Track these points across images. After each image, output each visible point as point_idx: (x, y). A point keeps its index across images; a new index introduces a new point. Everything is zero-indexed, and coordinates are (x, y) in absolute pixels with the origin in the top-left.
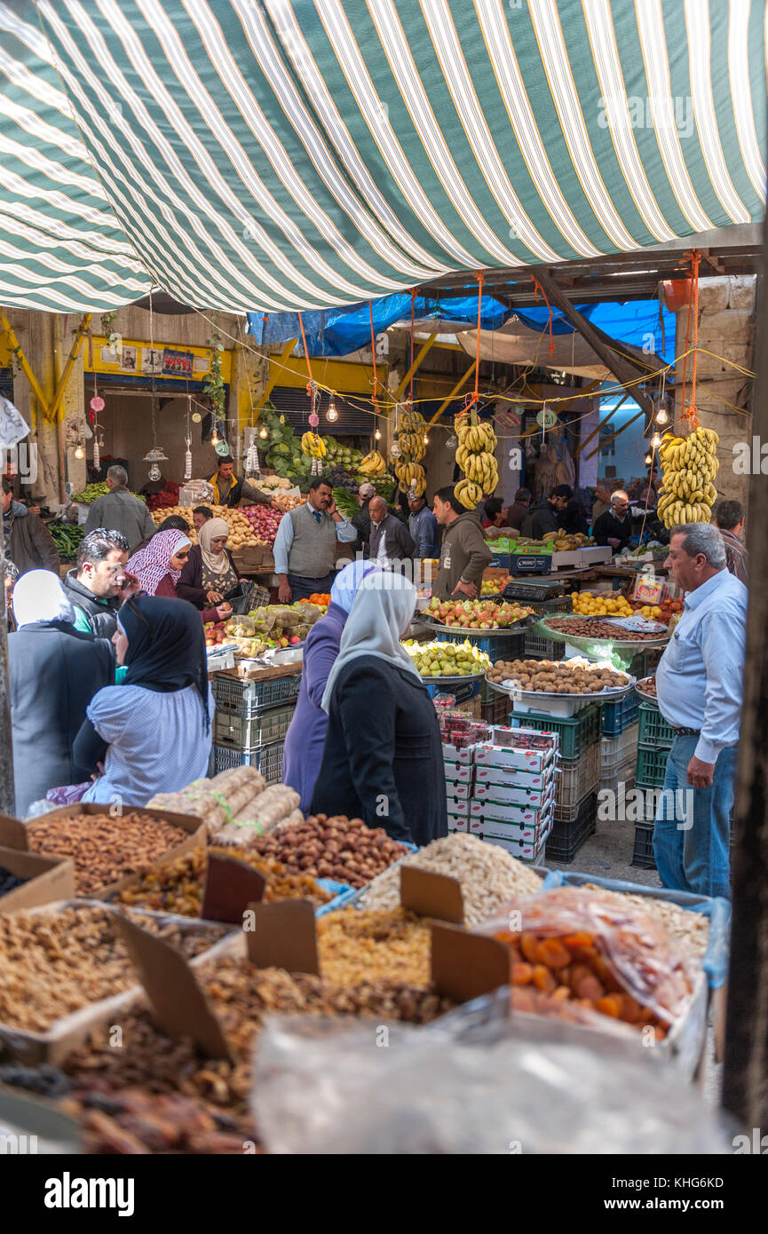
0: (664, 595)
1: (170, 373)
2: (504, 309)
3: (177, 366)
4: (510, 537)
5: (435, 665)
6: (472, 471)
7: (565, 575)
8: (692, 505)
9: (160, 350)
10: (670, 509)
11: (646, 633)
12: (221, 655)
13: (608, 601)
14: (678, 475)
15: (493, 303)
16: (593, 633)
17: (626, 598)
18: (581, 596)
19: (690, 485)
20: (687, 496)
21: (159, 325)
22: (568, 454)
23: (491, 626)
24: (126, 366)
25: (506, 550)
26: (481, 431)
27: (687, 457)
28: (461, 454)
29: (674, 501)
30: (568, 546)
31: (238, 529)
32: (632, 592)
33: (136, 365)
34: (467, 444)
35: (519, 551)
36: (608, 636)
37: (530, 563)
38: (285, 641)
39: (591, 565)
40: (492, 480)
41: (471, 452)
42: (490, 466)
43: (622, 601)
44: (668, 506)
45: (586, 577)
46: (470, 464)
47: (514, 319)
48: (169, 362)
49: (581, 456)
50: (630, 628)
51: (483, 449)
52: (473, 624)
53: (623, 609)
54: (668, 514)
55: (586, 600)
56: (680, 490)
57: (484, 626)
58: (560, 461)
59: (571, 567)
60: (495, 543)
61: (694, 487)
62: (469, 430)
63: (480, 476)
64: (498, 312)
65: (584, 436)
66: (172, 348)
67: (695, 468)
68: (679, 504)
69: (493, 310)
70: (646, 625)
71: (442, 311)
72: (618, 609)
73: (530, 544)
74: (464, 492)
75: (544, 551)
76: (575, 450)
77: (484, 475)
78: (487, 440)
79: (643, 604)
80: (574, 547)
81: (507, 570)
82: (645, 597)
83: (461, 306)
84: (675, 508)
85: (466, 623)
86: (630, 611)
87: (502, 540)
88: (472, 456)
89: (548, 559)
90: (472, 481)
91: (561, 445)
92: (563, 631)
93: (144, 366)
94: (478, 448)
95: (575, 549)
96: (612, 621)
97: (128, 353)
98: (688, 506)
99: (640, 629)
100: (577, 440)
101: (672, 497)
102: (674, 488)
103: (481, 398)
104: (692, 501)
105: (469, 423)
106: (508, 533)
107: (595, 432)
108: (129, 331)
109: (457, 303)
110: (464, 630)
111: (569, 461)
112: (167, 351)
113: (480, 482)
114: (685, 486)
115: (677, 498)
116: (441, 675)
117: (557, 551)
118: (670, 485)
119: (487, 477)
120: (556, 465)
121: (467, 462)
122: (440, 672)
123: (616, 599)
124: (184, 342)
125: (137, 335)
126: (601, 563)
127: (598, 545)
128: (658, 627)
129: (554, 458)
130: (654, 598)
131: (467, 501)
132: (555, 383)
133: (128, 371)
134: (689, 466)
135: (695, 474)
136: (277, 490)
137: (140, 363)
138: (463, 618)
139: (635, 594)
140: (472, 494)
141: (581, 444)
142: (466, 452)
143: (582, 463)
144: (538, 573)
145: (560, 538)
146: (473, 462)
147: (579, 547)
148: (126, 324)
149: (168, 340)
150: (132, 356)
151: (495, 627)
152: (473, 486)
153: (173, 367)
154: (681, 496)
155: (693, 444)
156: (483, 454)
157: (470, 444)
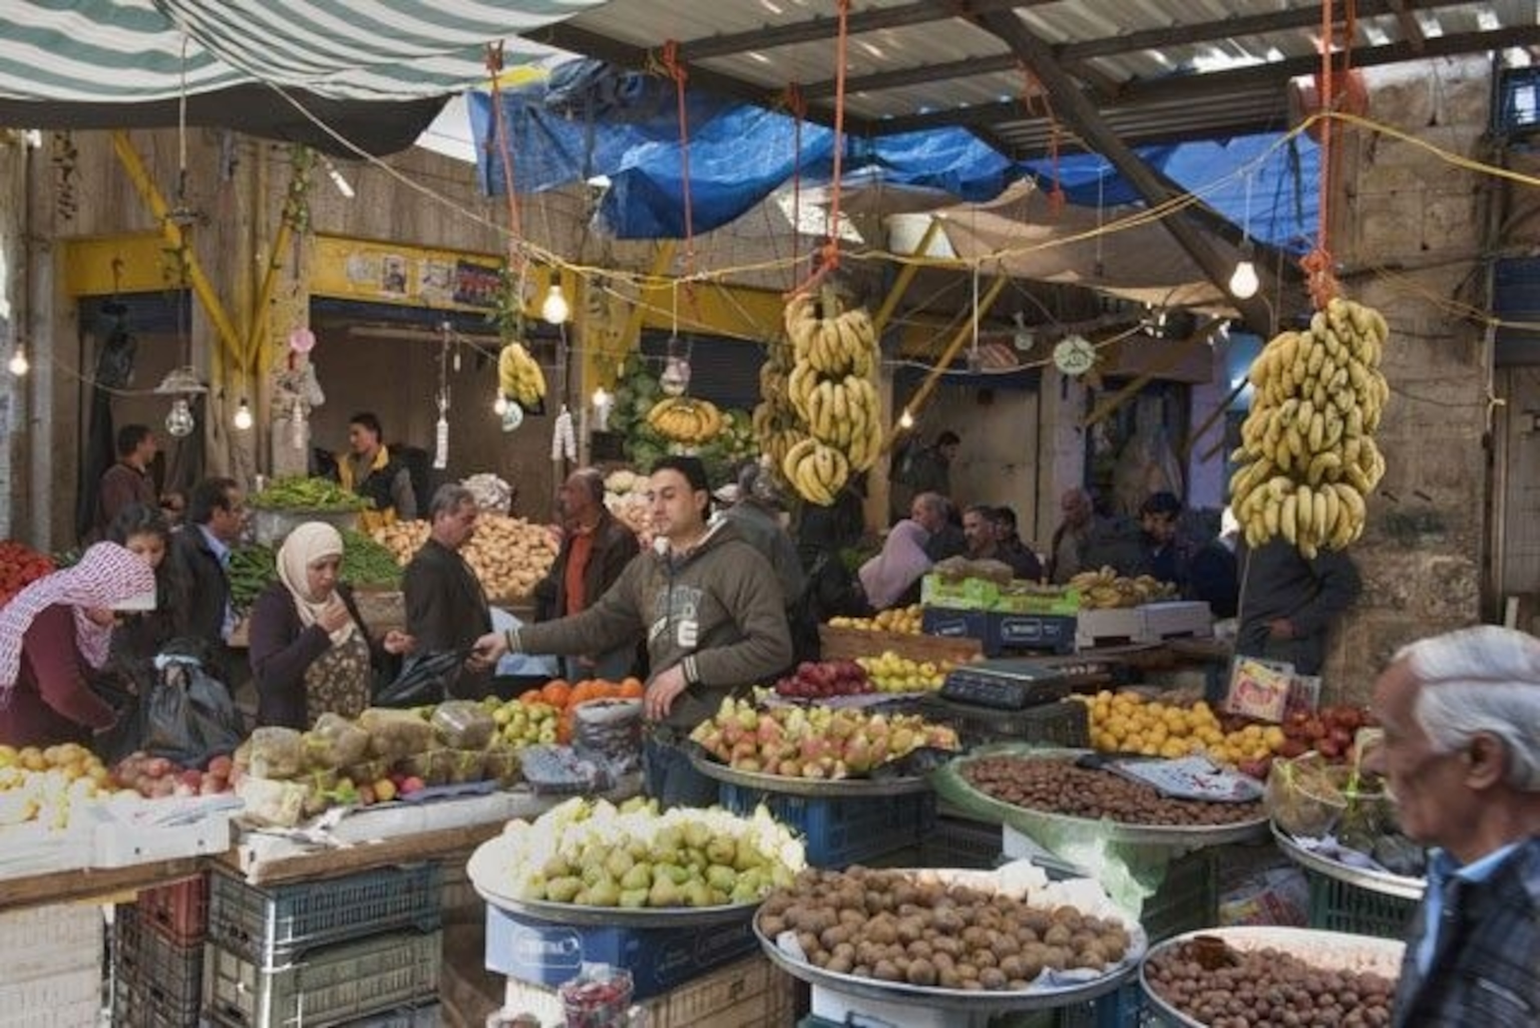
0: (1292, 702)
1: (467, 301)
2: (1004, 163)
3: (479, 290)
4: (994, 577)
5: (635, 874)
6: (825, 419)
7: (1105, 655)
8: (1315, 489)
9: (450, 263)
10: (1256, 497)
11: (1211, 803)
12: (192, 821)
13: (1172, 713)
14: (1278, 413)
15: (978, 149)
16: (1064, 800)
17: (1212, 707)
18: (1118, 699)
19: (1305, 438)
20: (1302, 463)
21: (447, 222)
22: (1168, 454)
23: (828, 773)
24: (388, 288)
25: (977, 604)
26: (844, 328)
27: (1299, 368)
28: (800, 382)
29: (1266, 479)
30: (1116, 600)
31: (535, 560)
32: (1224, 694)
33: (407, 286)
34: (814, 357)
35: (1005, 605)
36: (1102, 811)
37: (1029, 629)
38: (386, 788)
39: (1165, 637)
40: (868, 439)
41: (821, 377)
42: (864, 406)
43: (1202, 712)
44: (1251, 489)
45: (1152, 659)
46: (820, 402)
47: (1022, 187)
48: (465, 283)
49: (1193, 457)
50: (1176, 788)
51: (849, 369)
52: (787, 766)
53: (1201, 730)
54: (1252, 511)
55: (1125, 707)
56: (1282, 451)
57: (812, 773)
58: (1156, 463)
59: (1125, 640)
60: (957, 589)
61: (1316, 445)
62: (818, 328)
63: (844, 428)
64: (995, 169)
65: (1198, 418)
66: (472, 260)
67: (1319, 395)
68: (1277, 484)
69: (982, 163)
70: (1215, 780)
71: (883, 163)
72: (1189, 731)
73: (1029, 593)
74: (806, 464)
75: (1059, 608)
76: (1183, 446)
77: (852, 426)
78: (859, 348)
79: (1250, 720)
80: (1130, 601)
81: (978, 643)
82: (1252, 706)
83: (915, 153)
84: (1267, 497)
85: (774, 760)
86: (1215, 735)
87: (970, 583)
88: (826, 386)
89: (1069, 624)
90: (825, 442)
91: (1157, 437)
92: (994, 794)
93: (421, 288)
94: (837, 367)
95: (1132, 605)
96: (1136, 769)
97: (394, 266)
98: (1305, 492)
99: (1196, 791)
100: (1185, 425)
101: (1261, 467)
102: (1267, 445)
103: (840, 258)
104: (1315, 478)
105: (819, 313)
106: (989, 570)
107: (1217, 414)
108: (393, 231)
109: (907, 147)
110: (765, 778)
111: (1170, 464)
112: (462, 265)
113: (843, 441)
114: (1293, 439)
115: (1275, 470)
116: (647, 903)
117: (1093, 607)
118: (1259, 438)
119: (858, 430)
120: (1149, 470)
121: (813, 397)
122: (642, 894)
123: (1191, 707)
124: (489, 250)
125: (407, 235)
126: (1187, 635)
127: (1184, 599)
128: (1241, 786)
129: (1145, 455)
130: (1270, 710)
131: (815, 485)
132: (1146, 334)
133: (393, 296)
134: (1306, 389)
135: (1319, 410)
136: (628, 496)
137: (414, 284)
138: (768, 750)
139: (1230, 699)
140: (825, 469)
141: (1193, 434)
142: (811, 377)
143: (1195, 468)
144: (1048, 650)
145: (1105, 585)
146: (827, 396)
147: (1142, 600)
148: (388, 219)
149: (461, 246)
150: (401, 271)
151: (840, 773)
152: (828, 451)
153: (473, 293)
154: (1285, 465)
155: (1317, 339)
156: (850, 380)
157: (820, 358)
